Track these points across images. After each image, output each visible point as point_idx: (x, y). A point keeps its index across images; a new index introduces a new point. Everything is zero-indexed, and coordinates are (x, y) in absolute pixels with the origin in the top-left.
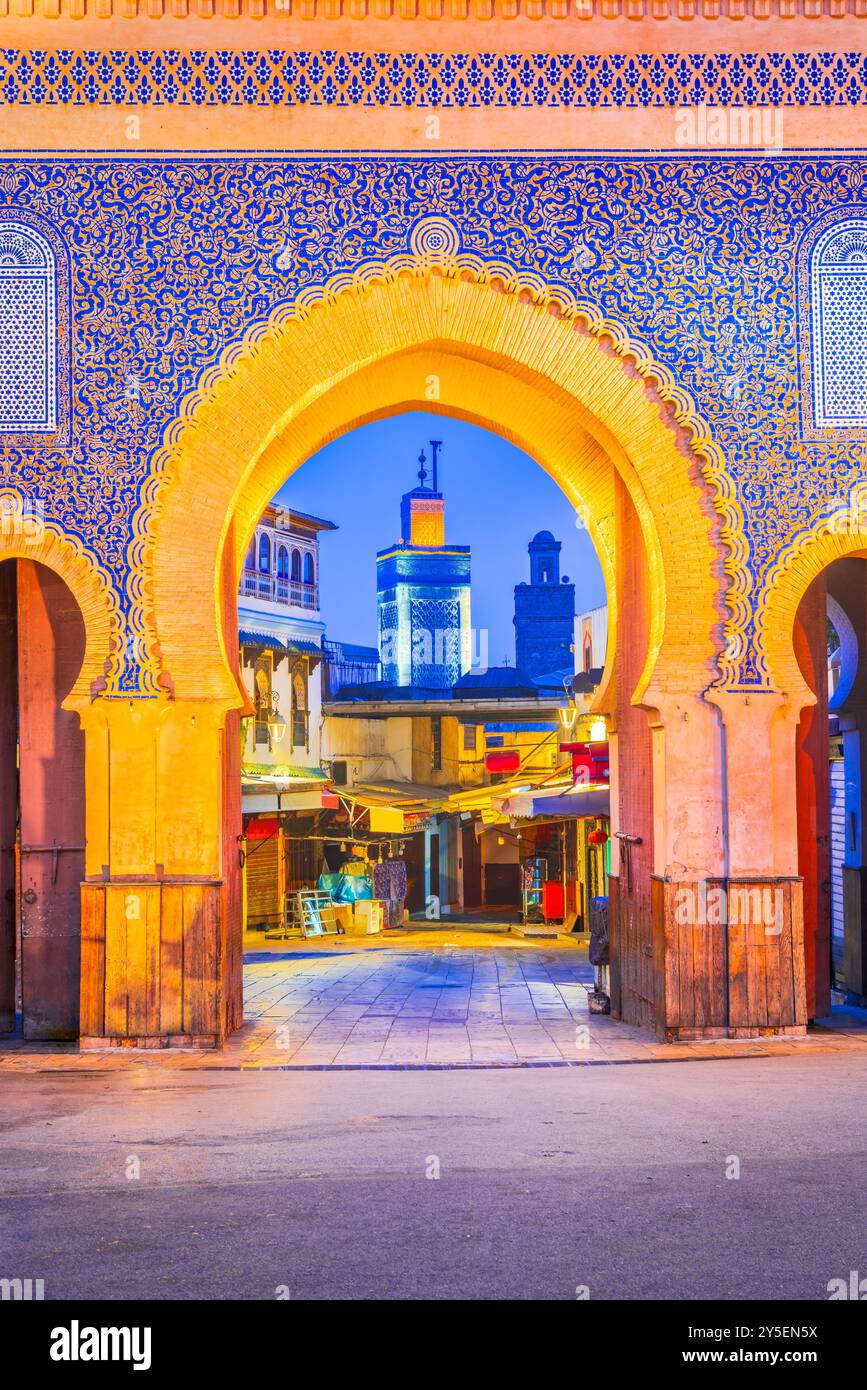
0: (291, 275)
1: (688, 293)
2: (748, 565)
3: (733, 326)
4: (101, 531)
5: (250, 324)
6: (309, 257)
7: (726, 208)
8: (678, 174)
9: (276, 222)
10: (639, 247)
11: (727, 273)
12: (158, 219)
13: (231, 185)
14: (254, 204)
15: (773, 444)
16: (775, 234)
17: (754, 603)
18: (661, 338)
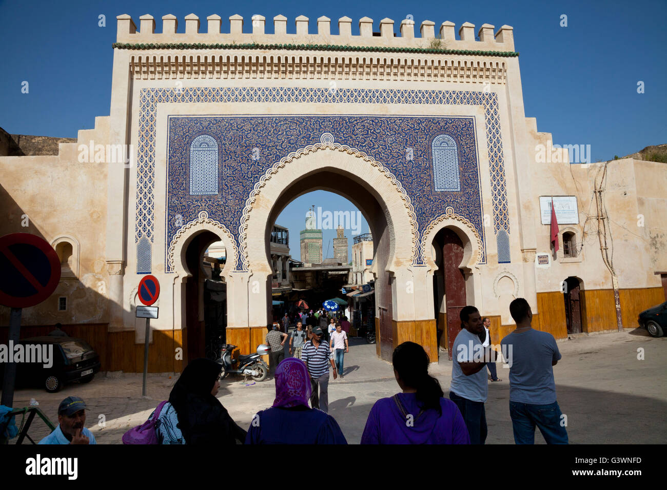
0: (286, 149)
1: (399, 154)
4: (231, 223)
5: (275, 163)
6: (291, 144)
7: (408, 131)
8: (395, 121)
9: (282, 134)
10: (385, 141)
12: (248, 134)
13: (269, 124)
14: (275, 129)
16: (422, 138)
17: (420, 241)
18: (392, 166)
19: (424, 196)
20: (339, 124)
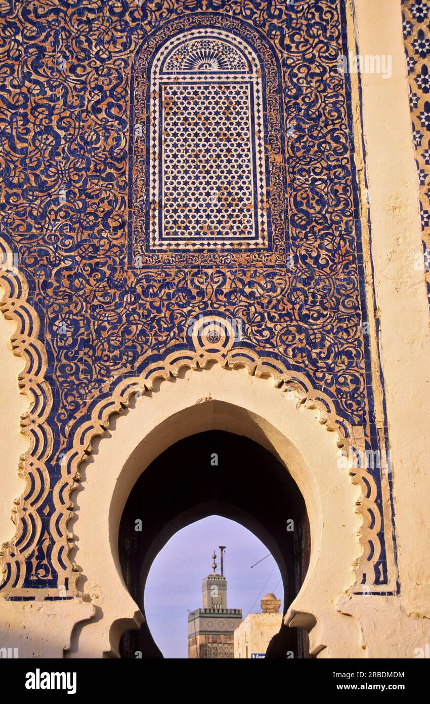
2: (50, 421)
3: (51, 139)
7: (51, 17)
11: (48, 82)
15: (93, 270)
16: (109, 42)
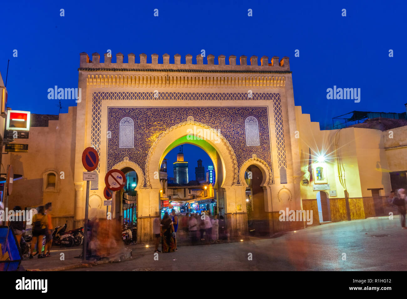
0: (169, 124)
1: (227, 127)
2: (238, 166)
3: (234, 131)
4: (141, 163)
6: (172, 122)
8: (226, 110)
9: (167, 117)
10: (220, 120)
11: (233, 124)
12: (150, 116)
13: (160, 111)
14: (164, 114)
16: (240, 118)
17: (239, 172)
18: (224, 133)
19: (241, 148)
20: (197, 111)
